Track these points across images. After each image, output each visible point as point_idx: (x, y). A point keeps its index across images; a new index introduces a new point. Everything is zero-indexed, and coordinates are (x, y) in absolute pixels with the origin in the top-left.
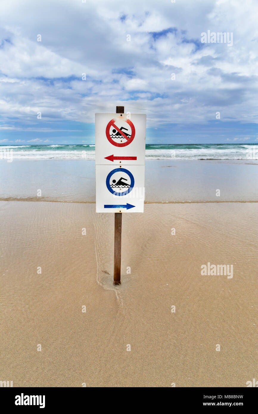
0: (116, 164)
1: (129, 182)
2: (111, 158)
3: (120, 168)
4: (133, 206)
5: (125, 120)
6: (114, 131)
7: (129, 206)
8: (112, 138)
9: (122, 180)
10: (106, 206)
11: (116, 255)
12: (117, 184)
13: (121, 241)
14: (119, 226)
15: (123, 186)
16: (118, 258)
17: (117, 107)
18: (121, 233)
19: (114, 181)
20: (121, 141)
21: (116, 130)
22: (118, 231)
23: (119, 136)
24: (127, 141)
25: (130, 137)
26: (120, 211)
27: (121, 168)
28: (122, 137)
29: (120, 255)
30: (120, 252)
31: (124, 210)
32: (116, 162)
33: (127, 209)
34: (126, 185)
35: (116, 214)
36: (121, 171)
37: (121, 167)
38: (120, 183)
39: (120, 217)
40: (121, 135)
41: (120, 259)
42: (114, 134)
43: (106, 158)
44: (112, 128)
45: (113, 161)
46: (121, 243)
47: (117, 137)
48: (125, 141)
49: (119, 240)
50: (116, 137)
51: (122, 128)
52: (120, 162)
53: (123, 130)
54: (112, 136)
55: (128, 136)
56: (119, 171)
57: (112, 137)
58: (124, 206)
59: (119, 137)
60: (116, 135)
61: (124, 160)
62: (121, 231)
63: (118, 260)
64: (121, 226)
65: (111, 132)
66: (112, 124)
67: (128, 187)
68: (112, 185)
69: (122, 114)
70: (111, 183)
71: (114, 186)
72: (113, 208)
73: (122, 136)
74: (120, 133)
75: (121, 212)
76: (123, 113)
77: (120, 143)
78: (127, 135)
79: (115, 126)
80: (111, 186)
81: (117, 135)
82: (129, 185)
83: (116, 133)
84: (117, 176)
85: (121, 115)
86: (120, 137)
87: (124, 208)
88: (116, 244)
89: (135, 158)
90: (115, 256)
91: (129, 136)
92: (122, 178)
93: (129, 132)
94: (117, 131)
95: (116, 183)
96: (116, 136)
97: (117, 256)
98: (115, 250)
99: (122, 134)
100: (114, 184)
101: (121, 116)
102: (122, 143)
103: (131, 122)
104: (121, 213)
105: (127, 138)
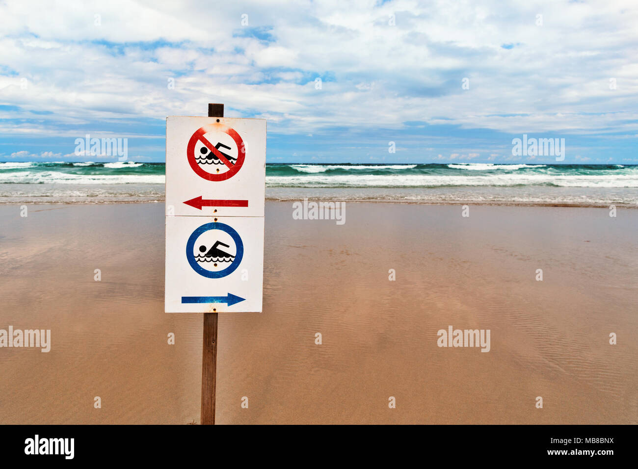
0: (207, 214)
1: (232, 250)
2: (198, 203)
3: (214, 221)
4: (241, 300)
5: (226, 129)
6: (203, 151)
7: (232, 299)
8: (200, 165)
9: (220, 247)
10: (185, 300)
11: (206, 402)
12: (208, 255)
13: (215, 372)
14: (211, 339)
15: (221, 259)
16: (210, 410)
17: (210, 106)
18: (215, 356)
19: (203, 249)
20: (218, 170)
21: (208, 149)
22: (209, 351)
23: (213, 159)
24: (229, 169)
25: (235, 162)
26: (215, 310)
27: (217, 222)
28: (219, 162)
29: (213, 403)
30: (215, 395)
31: (222, 308)
32: (207, 210)
33: (229, 305)
34: (227, 255)
35: (207, 315)
36: (216, 229)
37: (216, 220)
38: (215, 252)
39: (215, 321)
40: (216, 159)
41: (214, 410)
42: (204, 156)
43: (188, 203)
44: (199, 145)
45: (201, 209)
46: (215, 376)
47: (210, 161)
48: (224, 169)
49: (211, 370)
50: (207, 162)
51: (219, 145)
52: (216, 211)
53: (221, 149)
54: (200, 159)
55: (230, 161)
56: (213, 229)
57: (200, 162)
58: (222, 299)
59: (213, 162)
60: (207, 157)
61: (223, 206)
62: (216, 350)
63: (210, 412)
64: (215, 341)
65: (197, 153)
66: (199, 136)
67: (230, 260)
68: (199, 255)
69: (220, 119)
70: (196, 251)
71: (202, 259)
72: (200, 302)
73: (219, 160)
74: (214, 154)
75: (217, 311)
76: (222, 116)
77: (215, 173)
78: (229, 158)
79: (205, 141)
80: (197, 259)
81: (209, 157)
82: (232, 257)
83: (207, 154)
84: (208, 239)
85: (218, 121)
86: (216, 161)
87: (222, 302)
88: (206, 378)
89: (244, 204)
90: (203, 404)
91: (232, 160)
92: (218, 243)
93: (234, 153)
94: (209, 151)
95: (206, 252)
96: (207, 159)
97: (208, 403)
98: (203, 393)
99: (218, 156)
100: (203, 254)
101: (217, 123)
102: (220, 173)
103: (236, 134)
104: (217, 314)
105: (229, 165)
